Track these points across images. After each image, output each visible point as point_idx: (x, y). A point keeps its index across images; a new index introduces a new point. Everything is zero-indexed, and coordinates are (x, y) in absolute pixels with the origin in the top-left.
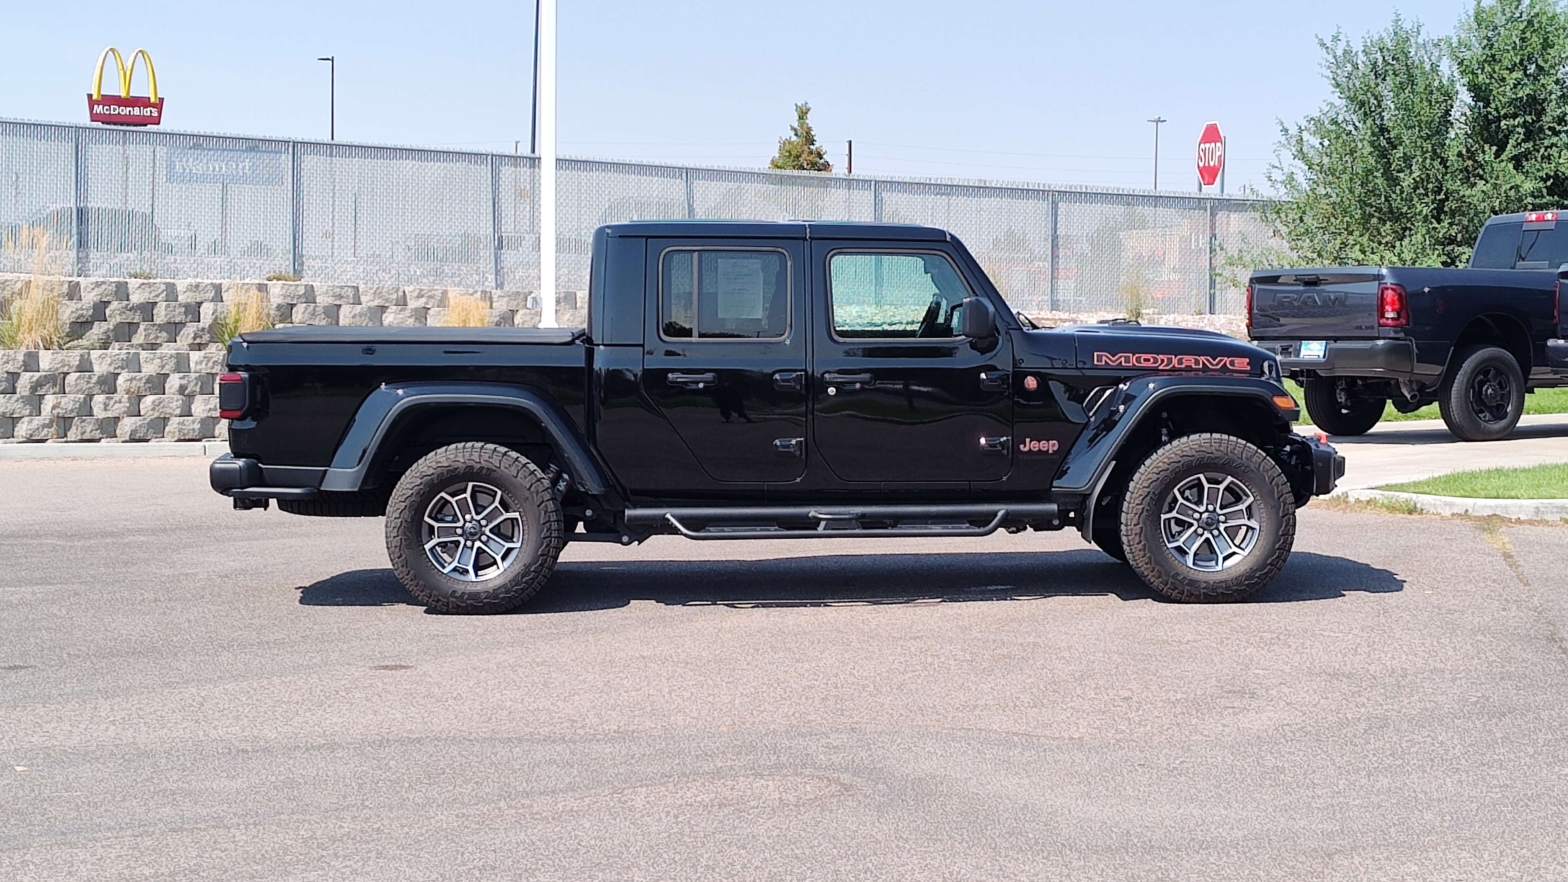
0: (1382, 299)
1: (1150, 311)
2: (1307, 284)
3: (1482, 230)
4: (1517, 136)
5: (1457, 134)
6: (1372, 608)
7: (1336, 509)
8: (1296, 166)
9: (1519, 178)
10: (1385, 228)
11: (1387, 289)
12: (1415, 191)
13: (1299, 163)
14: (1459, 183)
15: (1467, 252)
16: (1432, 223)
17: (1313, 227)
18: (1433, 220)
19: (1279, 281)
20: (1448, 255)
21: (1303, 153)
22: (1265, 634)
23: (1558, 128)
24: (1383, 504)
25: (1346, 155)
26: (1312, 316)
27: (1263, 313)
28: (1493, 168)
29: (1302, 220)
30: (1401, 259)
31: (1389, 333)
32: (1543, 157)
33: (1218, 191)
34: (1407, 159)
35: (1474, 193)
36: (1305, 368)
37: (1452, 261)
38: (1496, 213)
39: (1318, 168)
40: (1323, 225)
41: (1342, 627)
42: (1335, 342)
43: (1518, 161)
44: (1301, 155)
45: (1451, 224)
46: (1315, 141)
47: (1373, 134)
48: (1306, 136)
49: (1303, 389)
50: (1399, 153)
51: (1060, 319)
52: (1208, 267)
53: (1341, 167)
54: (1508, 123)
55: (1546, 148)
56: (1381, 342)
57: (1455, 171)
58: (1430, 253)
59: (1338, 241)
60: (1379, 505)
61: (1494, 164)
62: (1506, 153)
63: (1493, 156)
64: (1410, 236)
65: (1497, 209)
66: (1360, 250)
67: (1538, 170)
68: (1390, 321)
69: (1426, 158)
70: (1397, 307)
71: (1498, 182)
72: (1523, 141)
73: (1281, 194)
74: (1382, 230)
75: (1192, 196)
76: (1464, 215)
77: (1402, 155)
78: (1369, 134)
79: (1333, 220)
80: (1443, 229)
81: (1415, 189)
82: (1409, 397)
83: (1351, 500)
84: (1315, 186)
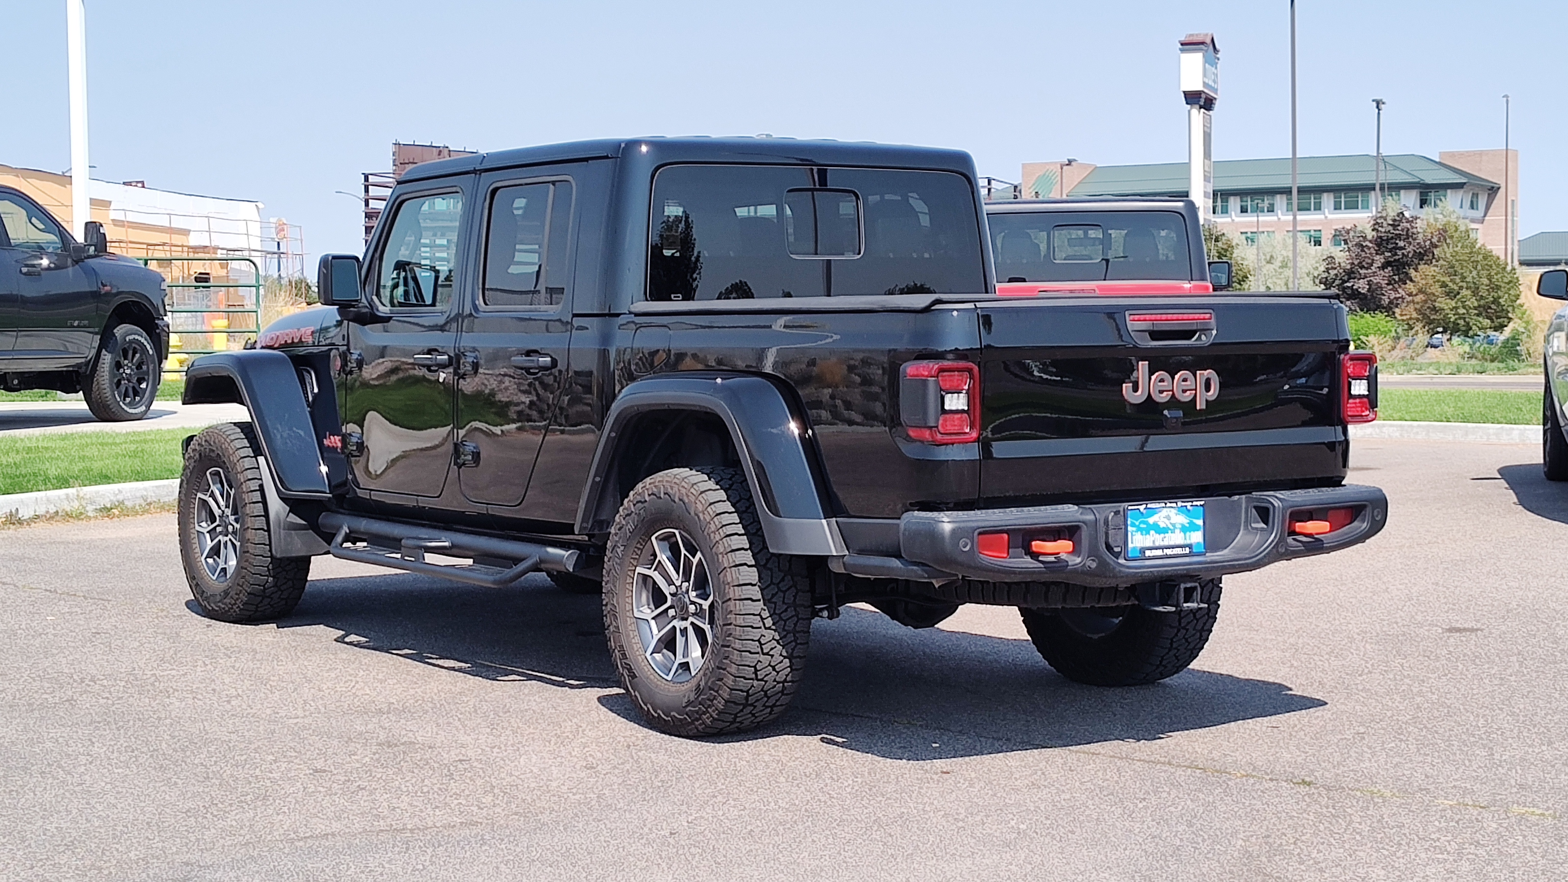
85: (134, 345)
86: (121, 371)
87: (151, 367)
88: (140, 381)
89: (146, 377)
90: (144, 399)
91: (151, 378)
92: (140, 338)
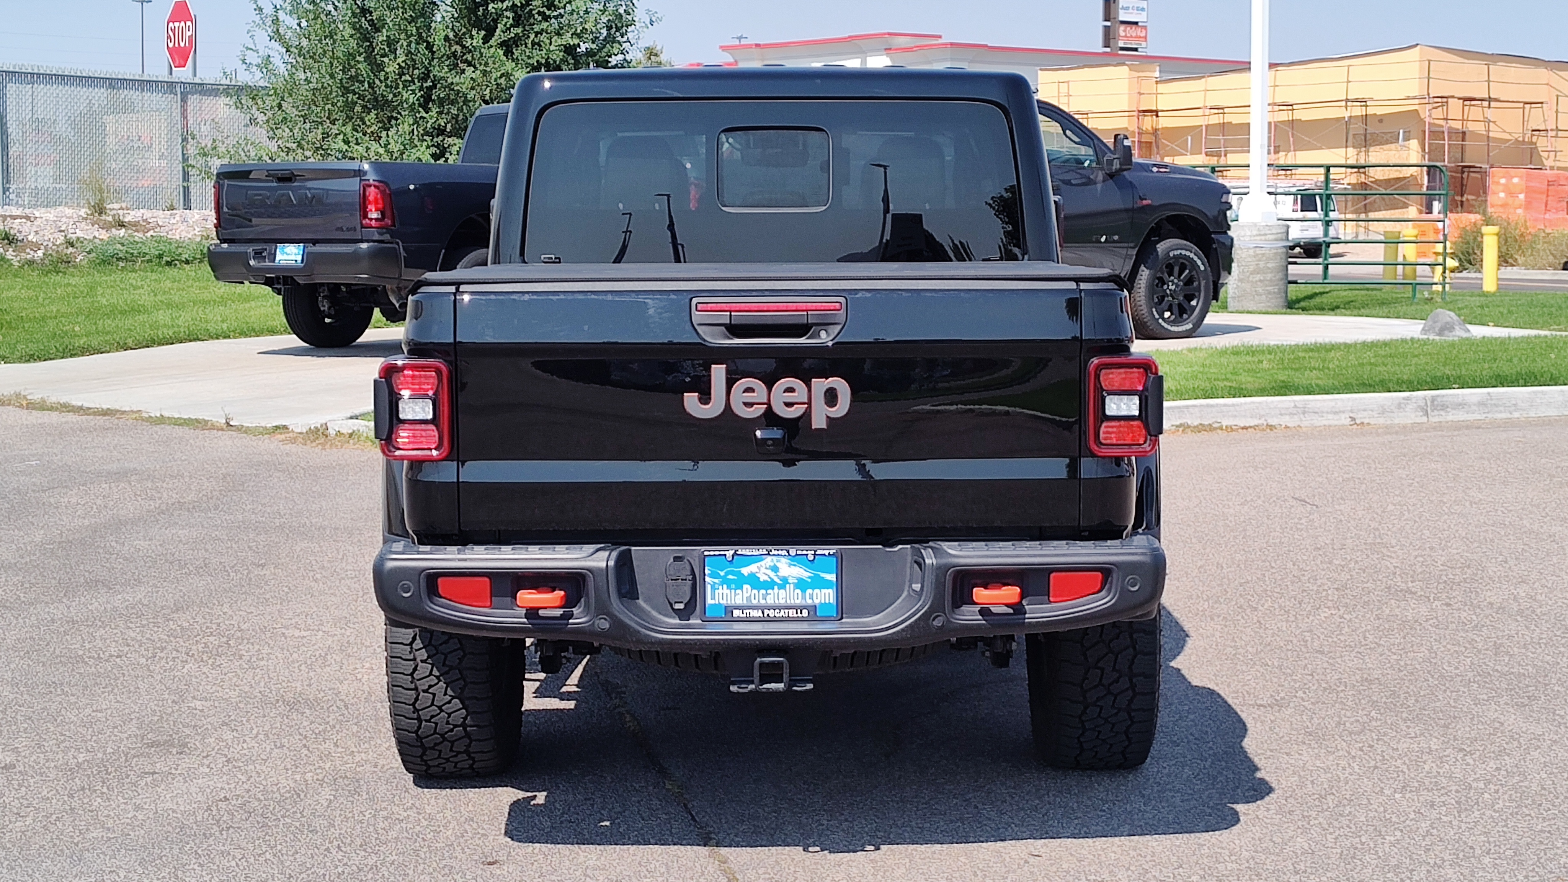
0: (364, 197)
1: (116, 206)
2: (280, 180)
3: (473, 120)
4: (505, 20)
5: (443, 17)
6: (349, 588)
7: (314, 444)
8: (272, 49)
9: (510, 65)
10: (369, 117)
11: (370, 186)
12: (401, 78)
13: (276, 45)
14: (446, 69)
15: (456, 144)
16: (419, 112)
17: (293, 116)
18: (420, 109)
19: (251, 177)
20: (438, 146)
21: (280, 34)
22: (212, 639)
23: (548, 13)
24: (367, 437)
25: (326, 38)
26: (290, 216)
27: (234, 213)
28: (481, 54)
29: (280, 106)
30: (387, 151)
31: (373, 235)
32: (534, 44)
33: (190, 75)
34: (391, 43)
35: (462, 80)
36: (281, 274)
37: (441, 153)
38: (486, 102)
39: (296, 51)
40: (303, 113)
41: (310, 621)
42: (314, 245)
43: (508, 47)
44: (277, 36)
45: (440, 113)
46: (292, 22)
47: (354, 15)
48: (281, 15)
49: (281, 297)
50: (382, 37)
51: (10, 216)
52: (180, 158)
53: (320, 51)
54: (496, 6)
55: (537, 34)
56: (364, 246)
57: (442, 57)
58: (418, 144)
59: (320, 131)
60: (362, 438)
61: (483, 50)
62: (496, 37)
63: (481, 41)
64: (397, 125)
65: (487, 98)
66: (344, 141)
67: (529, 57)
68: (373, 223)
69: (411, 42)
70: (380, 206)
71: (488, 69)
72: (512, 25)
73: (256, 78)
74: (366, 119)
75: (160, 79)
76: (452, 103)
77: (385, 38)
78: (350, 15)
79: (314, 107)
80: (432, 117)
81: (401, 75)
82: (397, 305)
83: (331, 432)
84: (294, 70)
85: (1181, 261)
86: (1165, 287)
87: (1203, 283)
88: (1189, 298)
89: (1197, 294)
90: (1192, 318)
91: (1202, 294)
92: (1188, 253)
